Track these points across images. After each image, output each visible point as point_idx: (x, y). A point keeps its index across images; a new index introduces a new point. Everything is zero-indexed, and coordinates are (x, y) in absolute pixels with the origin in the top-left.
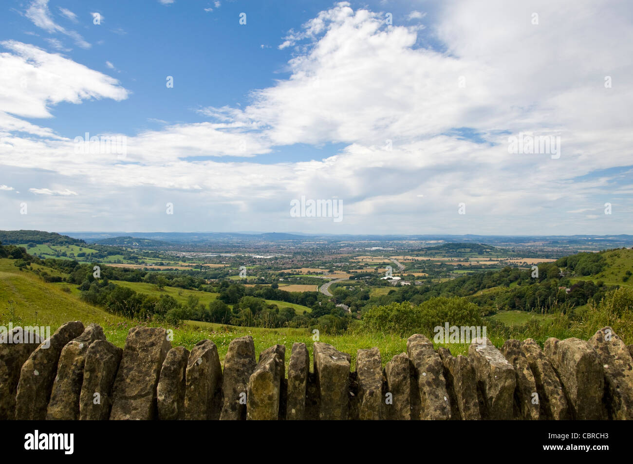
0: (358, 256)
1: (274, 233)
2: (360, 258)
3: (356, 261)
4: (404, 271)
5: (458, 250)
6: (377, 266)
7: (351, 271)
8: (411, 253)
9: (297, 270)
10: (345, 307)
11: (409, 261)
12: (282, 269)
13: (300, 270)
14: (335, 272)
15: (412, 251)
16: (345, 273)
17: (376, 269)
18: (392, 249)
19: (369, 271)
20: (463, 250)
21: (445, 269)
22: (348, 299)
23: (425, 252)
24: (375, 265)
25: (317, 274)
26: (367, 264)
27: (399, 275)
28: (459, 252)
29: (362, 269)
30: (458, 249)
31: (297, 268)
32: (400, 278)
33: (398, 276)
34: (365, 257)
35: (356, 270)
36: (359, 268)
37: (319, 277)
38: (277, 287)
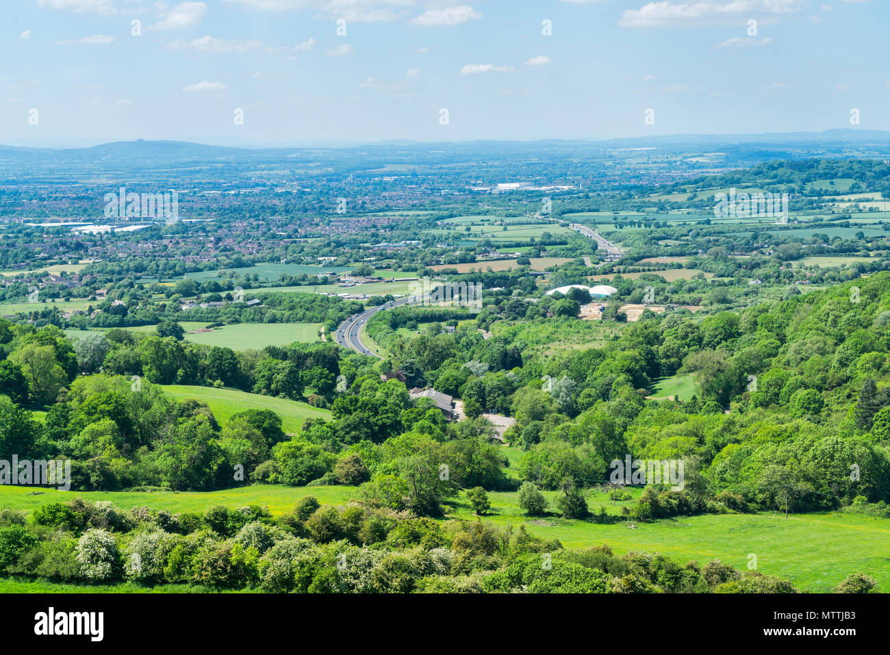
0: (451, 216)
1: (140, 141)
2: (461, 223)
3: (445, 232)
4: (621, 263)
5: (808, 187)
6: (525, 250)
7: (436, 269)
8: (637, 199)
9: (242, 272)
10: (444, 401)
11: (636, 228)
12: (185, 271)
13: (251, 271)
14: (378, 273)
15: (645, 191)
16: (413, 275)
17: (524, 261)
18: (566, 188)
19: (499, 267)
20: (823, 185)
21: (769, 254)
22: (447, 372)
23: (689, 195)
24: (518, 245)
25: (314, 283)
26: (488, 244)
27: (611, 277)
28: (813, 193)
29: (473, 260)
30: (808, 180)
31: (240, 264)
32: (615, 290)
33: (606, 282)
34: (477, 219)
35: (452, 267)
36: (463, 260)
37: (323, 291)
38: (179, 333)
